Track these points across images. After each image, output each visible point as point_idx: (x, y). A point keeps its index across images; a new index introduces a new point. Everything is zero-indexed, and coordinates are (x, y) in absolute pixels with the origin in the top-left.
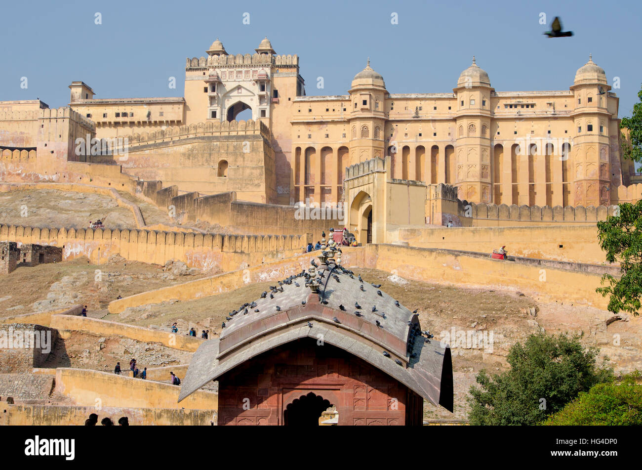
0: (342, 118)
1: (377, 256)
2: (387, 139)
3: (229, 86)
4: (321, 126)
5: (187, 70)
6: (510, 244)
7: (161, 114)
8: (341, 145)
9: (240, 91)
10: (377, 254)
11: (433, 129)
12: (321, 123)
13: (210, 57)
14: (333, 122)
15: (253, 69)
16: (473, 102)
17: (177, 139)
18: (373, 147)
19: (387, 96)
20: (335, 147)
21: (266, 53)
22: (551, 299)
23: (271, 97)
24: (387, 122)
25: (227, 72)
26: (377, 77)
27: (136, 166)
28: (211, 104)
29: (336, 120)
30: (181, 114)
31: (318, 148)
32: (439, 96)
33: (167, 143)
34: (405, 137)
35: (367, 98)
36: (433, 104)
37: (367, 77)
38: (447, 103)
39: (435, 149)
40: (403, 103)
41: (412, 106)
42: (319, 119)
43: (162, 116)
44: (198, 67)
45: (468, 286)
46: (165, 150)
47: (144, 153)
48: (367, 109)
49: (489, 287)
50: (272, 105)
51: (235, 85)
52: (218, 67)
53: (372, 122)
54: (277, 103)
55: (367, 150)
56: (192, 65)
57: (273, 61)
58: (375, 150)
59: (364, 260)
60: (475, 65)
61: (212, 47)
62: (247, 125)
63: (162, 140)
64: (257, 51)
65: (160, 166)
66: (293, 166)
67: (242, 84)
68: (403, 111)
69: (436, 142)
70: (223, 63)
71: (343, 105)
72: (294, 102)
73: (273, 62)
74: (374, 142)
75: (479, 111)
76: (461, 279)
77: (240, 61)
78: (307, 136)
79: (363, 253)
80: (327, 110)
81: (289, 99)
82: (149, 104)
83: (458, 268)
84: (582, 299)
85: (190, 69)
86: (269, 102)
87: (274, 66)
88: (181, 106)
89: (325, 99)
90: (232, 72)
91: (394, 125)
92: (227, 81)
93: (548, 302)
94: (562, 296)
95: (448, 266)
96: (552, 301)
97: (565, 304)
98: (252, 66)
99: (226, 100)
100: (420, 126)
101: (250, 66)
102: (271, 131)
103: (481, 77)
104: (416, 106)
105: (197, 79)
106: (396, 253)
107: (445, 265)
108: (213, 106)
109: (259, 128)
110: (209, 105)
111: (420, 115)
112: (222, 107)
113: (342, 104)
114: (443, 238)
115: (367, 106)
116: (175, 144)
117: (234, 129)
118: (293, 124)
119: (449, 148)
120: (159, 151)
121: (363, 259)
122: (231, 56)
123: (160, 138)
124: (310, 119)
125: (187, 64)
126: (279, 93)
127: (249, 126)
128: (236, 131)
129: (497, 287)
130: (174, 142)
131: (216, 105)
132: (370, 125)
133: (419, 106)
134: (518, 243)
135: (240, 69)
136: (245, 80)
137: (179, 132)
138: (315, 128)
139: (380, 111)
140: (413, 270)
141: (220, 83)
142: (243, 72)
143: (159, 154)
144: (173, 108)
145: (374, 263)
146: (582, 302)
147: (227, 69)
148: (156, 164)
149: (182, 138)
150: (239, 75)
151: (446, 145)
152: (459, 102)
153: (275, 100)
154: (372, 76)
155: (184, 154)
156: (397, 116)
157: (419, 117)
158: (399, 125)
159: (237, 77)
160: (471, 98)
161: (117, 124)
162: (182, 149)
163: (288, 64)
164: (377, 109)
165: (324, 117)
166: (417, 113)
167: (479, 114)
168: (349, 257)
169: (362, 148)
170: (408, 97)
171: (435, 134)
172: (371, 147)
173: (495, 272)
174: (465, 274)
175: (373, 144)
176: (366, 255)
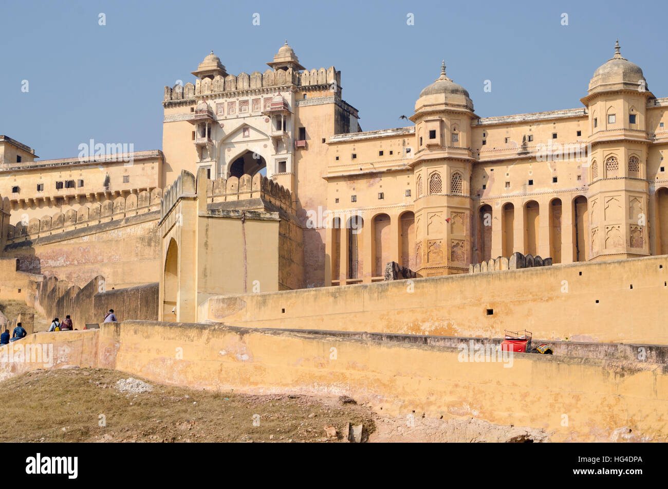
0: (404, 165)
1: (117, 345)
2: (475, 194)
3: (229, 126)
4: (372, 181)
5: (165, 106)
6: (398, 313)
7: (126, 179)
8: (404, 210)
9: (246, 133)
10: (118, 342)
11: (552, 170)
12: (372, 175)
13: (198, 81)
14: (390, 172)
15: (265, 96)
16: (612, 119)
17: (133, 214)
18: (448, 207)
19: (476, 122)
20: (394, 214)
21: (286, 69)
22: (403, 407)
23: (295, 140)
24: (476, 166)
25: (226, 104)
26: (455, 91)
27: (68, 263)
28: (202, 157)
29: (393, 168)
30: (156, 177)
31: (368, 217)
32: (560, 114)
33: (118, 222)
34: (505, 189)
35: (436, 126)
36: (550, 128)
37: (437, 92)
38: (574, 126)
39: (556, 204)
40: (503, 131)
41: (517, 134)
42: (367, 169)
43: (128, 182)
44: (182, 100)
45: (261, 391)
46: (114, 234)
47: (81, 241)
48: (437, 145)
49: (295, 390)
50: (297, 153)
51: (237, 124)
52: (211, 96)
53: (445, 167)
54: (305, 148)
55: (439, 214)
56: (173, 98)
57: (296, 81)
58: (451, 212)
59: (96, 353)
60: (619, 56)
61: (202, 65)
62: (241, 184)
63: (110, 218)
64: (271, 65)
65: (105, 261)
66: (329, 251)
67: (248, 121)
68: (501, 145)
69: (557, 192)
70: (219, 90)
71: (406, 143)
72: (330, 144)
73: (297, 83)
74: (451, 199)
75: (623, 132)
76: (249, 379)
77: (245, 84)
78: (350, 199)
79: (94, 341)
80: (381, 153)
81: (324, 141)
82: (107, 164)
83: (245, 357)
84: (461, 404)
85: (170, 105)
86: (291, 148)
87: (298, 88)
88: (156, 165)
89: (377, 135)
90: (232, 103)
91: (487, 170)
92: (226, 119)
93: (396, 414)
94: (424, 400)
95: (229, 354)
96: (405, 411)
97: (429, 415)
98: (263, 90)
99: (226, 150)
100: (531, 167)
101: (259, 91)
102: (296, 196)
103: (625, 75)
104: (523, 134)
105: (181, 119)
106: (148, 337)
107: (223, 353)
108: (205, 161)
109: (259, 188)
110: (198, 160)
111: (529, 150)
112: (219, 161)
113: (404, 142)
114: (283, 311)
115: (437, 140)
116: (128, 224)
117: (220, 192)
118: (329, 179)
119: (580, 202)
120: (104, 236)
121: (93, 353)
122: (230, 78)
123: (106, 215)
124: (354, 170)
125: (166, 95)
126: (309, 131)
127: (243, 186)
128: (224, 195)
129: (311, 389)
130: (127, 220)
131: (209, 159)
132: (443, 171)
133: (528, 134)
134: (413, 311)
135: (245, 98)
136: (253, 114)
137: (135, 204)
138: (362, 184)
139: (461, 147)
140: (172, 367)
141: (215, 122)
142: (250, 102)
143: (103, 242)
144: (143, 169)
145: (111, 358)
146: (461, 412)
147: (225, 99)
148: (99, 258)
149: (141, 212)
150: (243, 107)
151: (574, 196)
152: (590, 121)
153: (301, 143)
154: (445, 90)
155: (142, 239)
156: (493, 154)
157: (528, 153)
158: (497, 169)
159: (241, 110)
160: (609, 113)
161: (59, 200)
162: (139, 230)
163: (320, 83)
164: (456, 145)
165: (376, 166)
166: (524, 146)
167: (623, 138)
168: (68, 350)
169: (430, 210)
170: (510, 120)
171: (555, 180)
172: (446, 208)
173: (308, 360)
174: (256, 367)
175: (448, 202)
176: (100, 345)
